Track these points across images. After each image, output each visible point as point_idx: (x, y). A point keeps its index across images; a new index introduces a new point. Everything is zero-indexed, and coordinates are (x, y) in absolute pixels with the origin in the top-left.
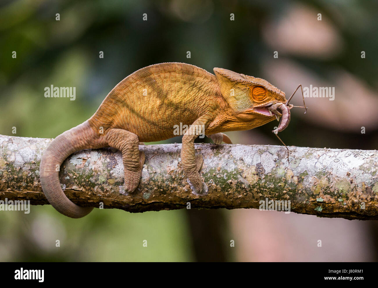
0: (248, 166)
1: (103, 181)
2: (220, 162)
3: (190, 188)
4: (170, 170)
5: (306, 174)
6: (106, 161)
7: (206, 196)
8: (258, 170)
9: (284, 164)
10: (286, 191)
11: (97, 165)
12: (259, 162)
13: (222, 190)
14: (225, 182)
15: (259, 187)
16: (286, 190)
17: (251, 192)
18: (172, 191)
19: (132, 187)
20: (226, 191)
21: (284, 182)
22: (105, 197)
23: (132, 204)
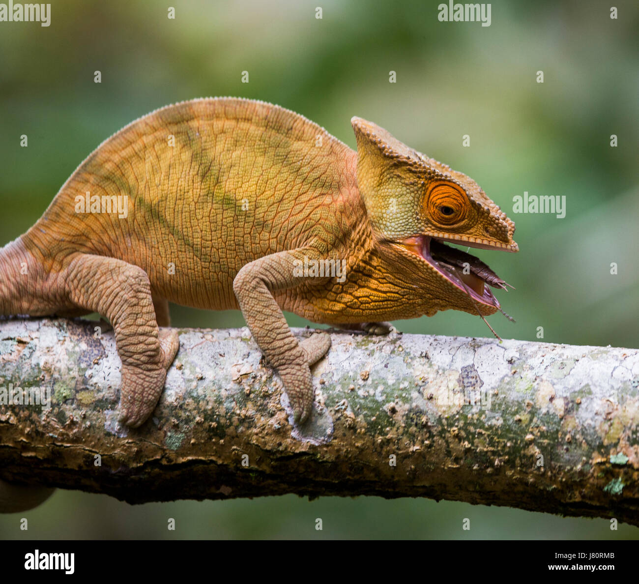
0: (440, 372)
1: (64, 395)
2: (370, 360)
3: (287, 420)
4: (239, 371)
5: (586, 392)
6: (77, 349)
7: (327, 446)
8: (466, 381)
9: (532, 368)
10: (533, 435)
11: (54, 357)
12: (470, 362)
13: (368, 430)
14: (377, 409)
15: (465, 424)
16: (532, 433)
17: (444, 438)
18: (241, 429)
19: (139, 412)
20: (379, 434)
21: (530, 412)
22: (68, 442)
23: (134, 465)
